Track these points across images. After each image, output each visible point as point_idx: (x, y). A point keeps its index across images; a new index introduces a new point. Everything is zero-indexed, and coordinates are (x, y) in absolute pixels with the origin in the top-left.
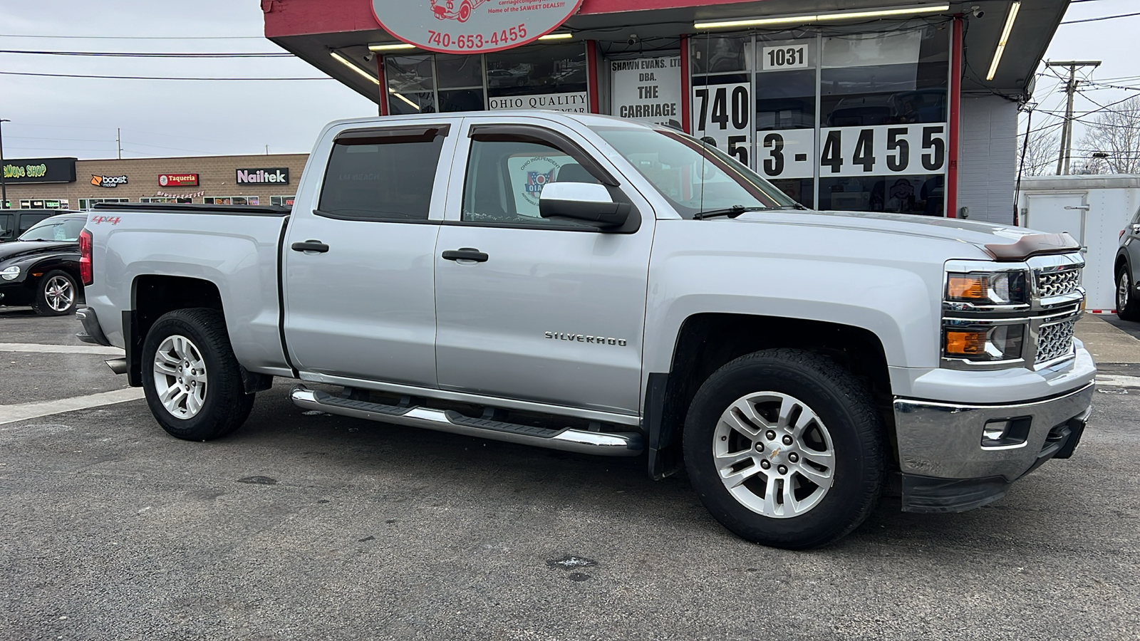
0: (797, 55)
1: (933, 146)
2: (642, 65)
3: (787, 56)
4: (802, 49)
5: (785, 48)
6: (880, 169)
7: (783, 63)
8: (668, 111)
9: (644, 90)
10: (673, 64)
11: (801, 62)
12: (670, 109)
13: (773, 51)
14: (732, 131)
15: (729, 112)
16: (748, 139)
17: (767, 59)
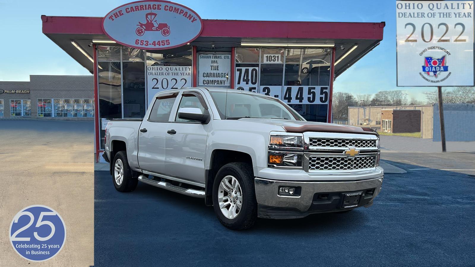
0: (276, 58)
1: (324, 94)
2: (213, 57)
3: (273, 58)
4: (278, 56)
5: (272, 55)
6: (305, 102)
7: (271, 61)
8: (223, 76)
9: (213, 67)
10: (225, 58)
11: (278, 61)
12: (224, 75)
13: (268, 56)
14: (250, 85)
15: (250, 78)
16: (257, 88)
17: (265, 59)
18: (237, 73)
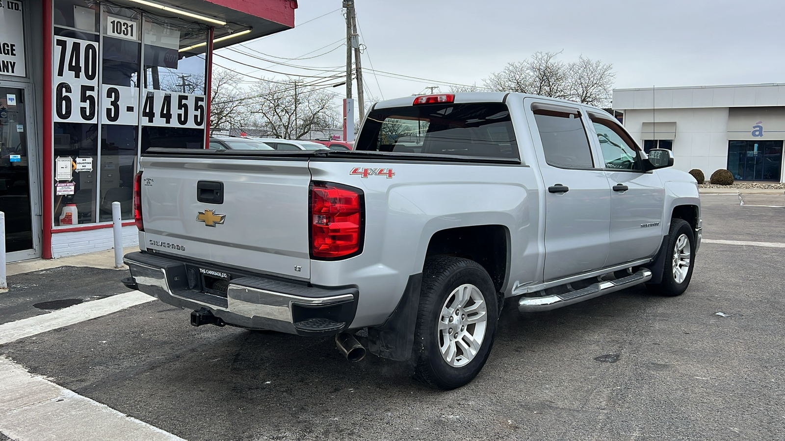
0: (129, 29)
3: (123, 28)
4: (132, 25)
5: (122, 22)
6: (174, 123)
7: (120, 33)
8: (8, 50)
10: (10, 7)
11: (132, 35)
12: (10, 48)
13: (114, 21)
14: (83, 80)
15: (82, 64)
16: (96, 88)
17: (110, 26)
18: (57, 50)
